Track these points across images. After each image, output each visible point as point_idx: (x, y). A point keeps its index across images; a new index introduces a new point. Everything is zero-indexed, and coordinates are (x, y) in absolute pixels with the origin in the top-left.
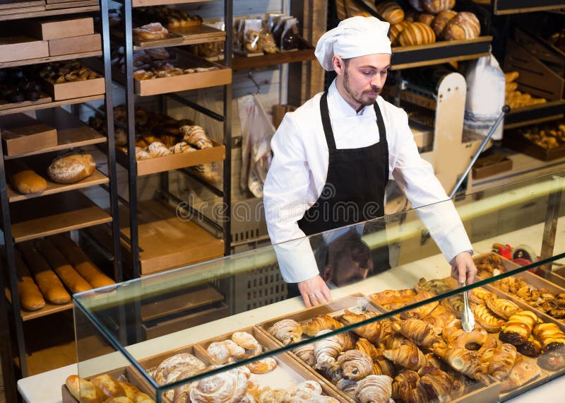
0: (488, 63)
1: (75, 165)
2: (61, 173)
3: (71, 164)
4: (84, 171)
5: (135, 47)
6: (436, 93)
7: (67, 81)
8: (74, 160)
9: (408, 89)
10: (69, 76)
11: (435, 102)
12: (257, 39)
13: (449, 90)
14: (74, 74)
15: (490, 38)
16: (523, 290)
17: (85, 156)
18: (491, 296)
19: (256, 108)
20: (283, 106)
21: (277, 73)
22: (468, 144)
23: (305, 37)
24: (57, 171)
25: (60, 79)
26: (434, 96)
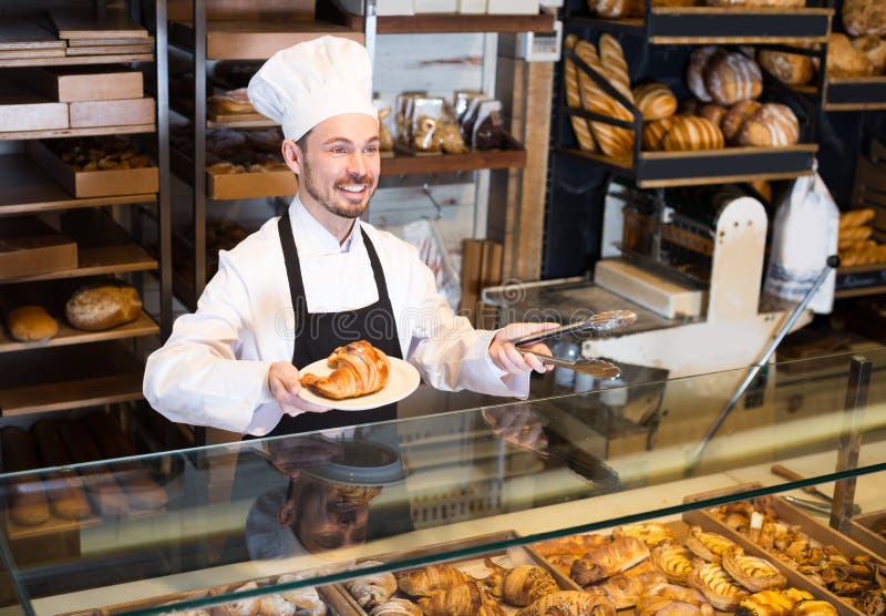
0: (811, 188)
1: (105, 302)
2: (82, 314)
3: (99, 300)
4: (119, 313)
5: (209, 123)
6: (714, 228)
7: (99, 168)
8: (104, 295)
9: (675, 223)
10: (103, 162)
11: (712, 240)
12: (431, 131)
13: (736, 224)
14: (111, 160)
15: (814, 148)
16: (798, 547)
17: (124, 290)
18: (734, 550)
19: (433, 241)
20: (478, 241)
21: (470, 188)
22: (770, 315)
23: (516, 134)
24: (77, 310)
25: (90, 165)
26: (712, 234)
